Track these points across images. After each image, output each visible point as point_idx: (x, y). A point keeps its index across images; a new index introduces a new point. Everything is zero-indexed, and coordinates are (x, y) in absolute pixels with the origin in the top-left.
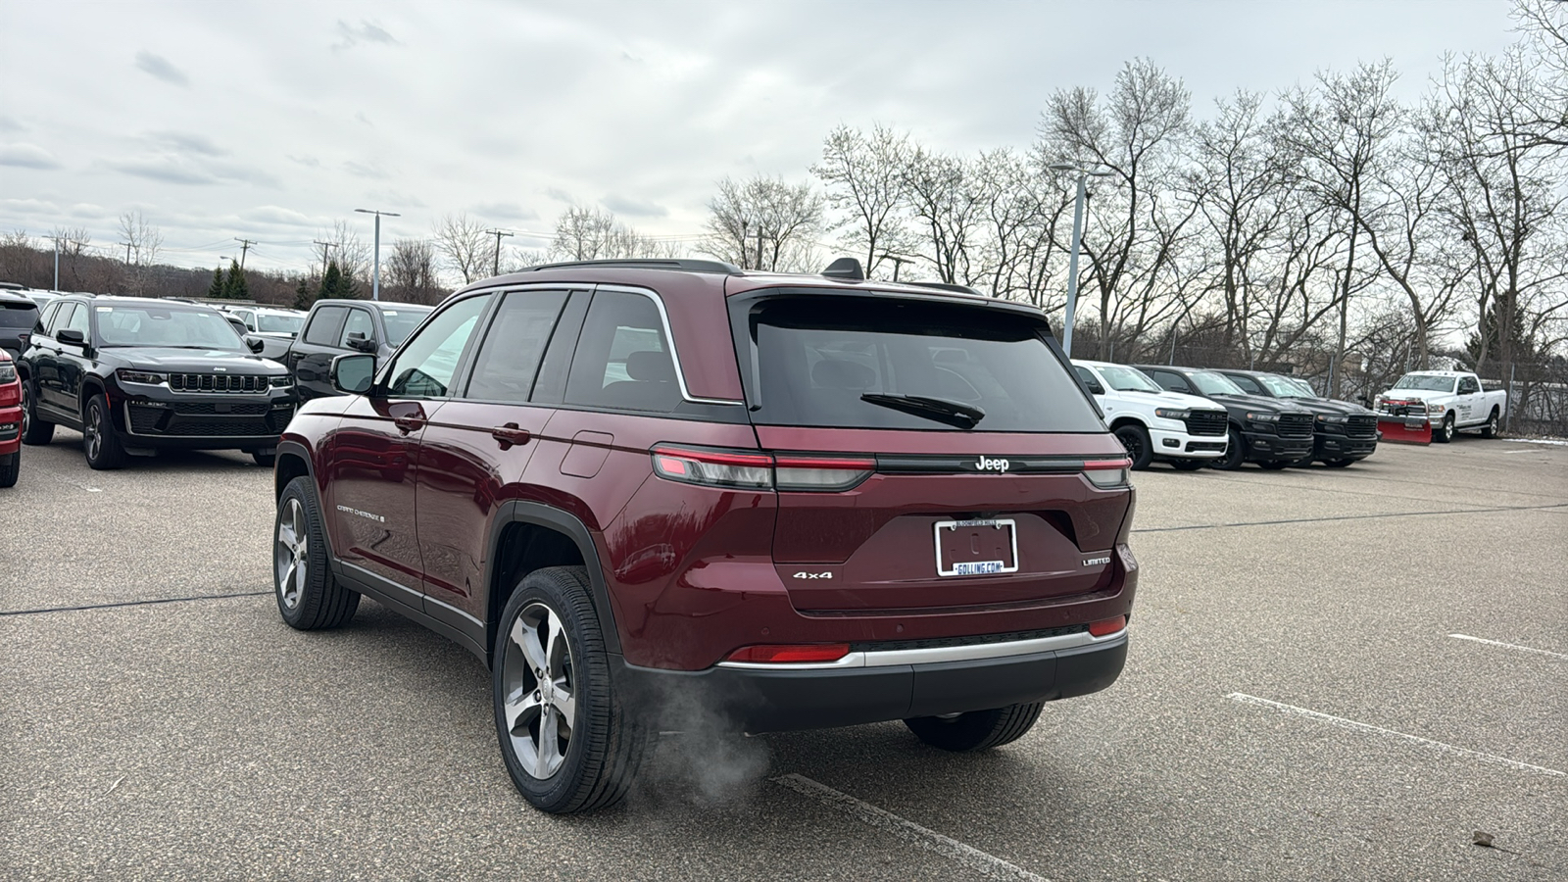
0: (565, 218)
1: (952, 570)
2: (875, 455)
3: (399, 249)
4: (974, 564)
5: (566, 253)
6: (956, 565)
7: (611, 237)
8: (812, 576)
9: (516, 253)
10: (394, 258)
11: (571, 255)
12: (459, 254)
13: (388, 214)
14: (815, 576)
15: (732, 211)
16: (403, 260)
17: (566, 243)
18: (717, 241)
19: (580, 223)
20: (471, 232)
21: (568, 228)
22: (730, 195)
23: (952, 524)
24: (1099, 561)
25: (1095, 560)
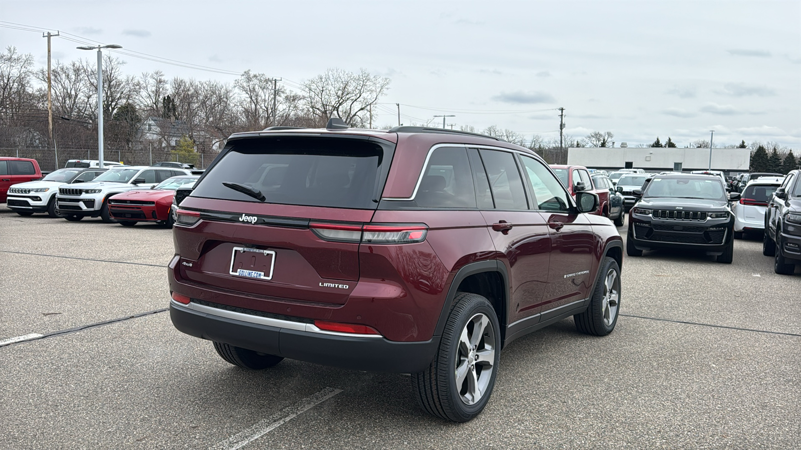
14: (187, 265)
24: (335, 286)
25: (331, 285)
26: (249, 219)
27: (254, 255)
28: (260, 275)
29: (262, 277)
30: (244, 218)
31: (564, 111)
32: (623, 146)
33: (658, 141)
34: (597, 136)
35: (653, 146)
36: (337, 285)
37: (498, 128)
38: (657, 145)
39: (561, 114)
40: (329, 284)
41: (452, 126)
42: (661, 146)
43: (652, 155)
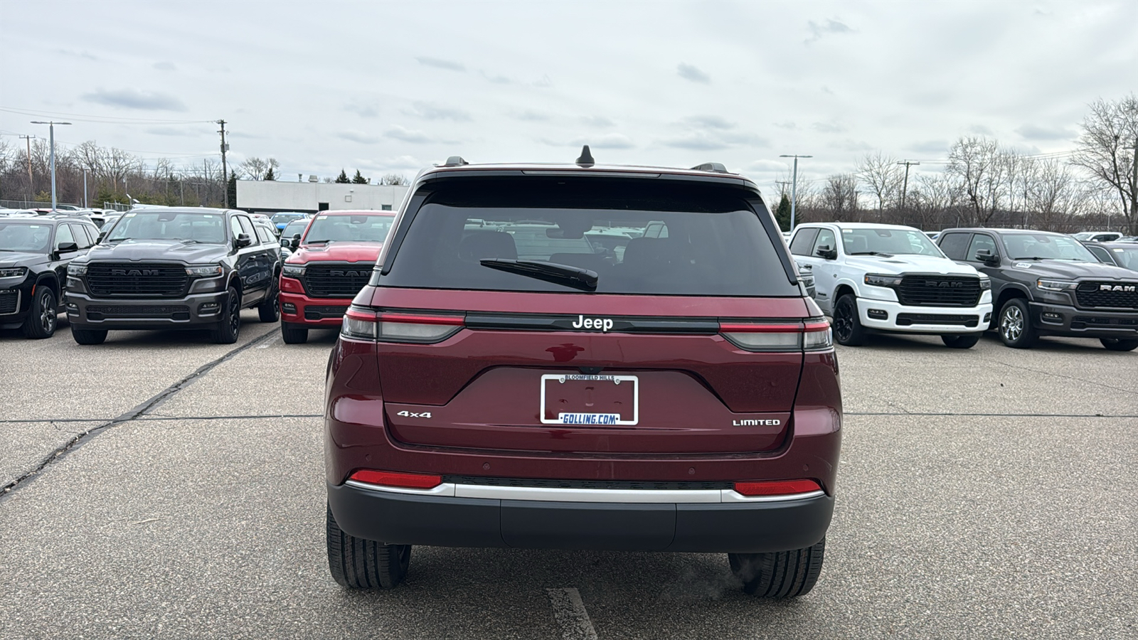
0: (956, 148)
1: (557, 419)
2: (466, 313)
3: (831, 182)
4: (583, 415)
5: (957, 174)
6: (561, 415)
7: (996, 159)
8: (413, 415)
9: (918, 177)
10: (827, 189)
11: (962, 176)
12: (875, 182)
13: (804, 157)
14: (415, 415)
15: (1104, 128)
16: (834, 190)
17: (957, 166)
18: (1089, 155)
19: (968, 150)
20: (885, 164)
21: (958, 154)
22: (1102, 114)
23: (561, 377)
24: (759, 423)
25: (753, 421)
26: (597, 323)
27: (591, 386)
28: (612, 419)
29: (618, 422)
30: (582, 322)
31: (225, 125)
32: (313, 180)
33: (344, 175)
34: (257, 164)
35: (338, 181)
36: (761, 421)
37: (99, 145)
38: (343, 179)
39: (221, 129)
40: (749, 421)
41: (28, 138)
42: (349, 182)
43: (353, 195)
